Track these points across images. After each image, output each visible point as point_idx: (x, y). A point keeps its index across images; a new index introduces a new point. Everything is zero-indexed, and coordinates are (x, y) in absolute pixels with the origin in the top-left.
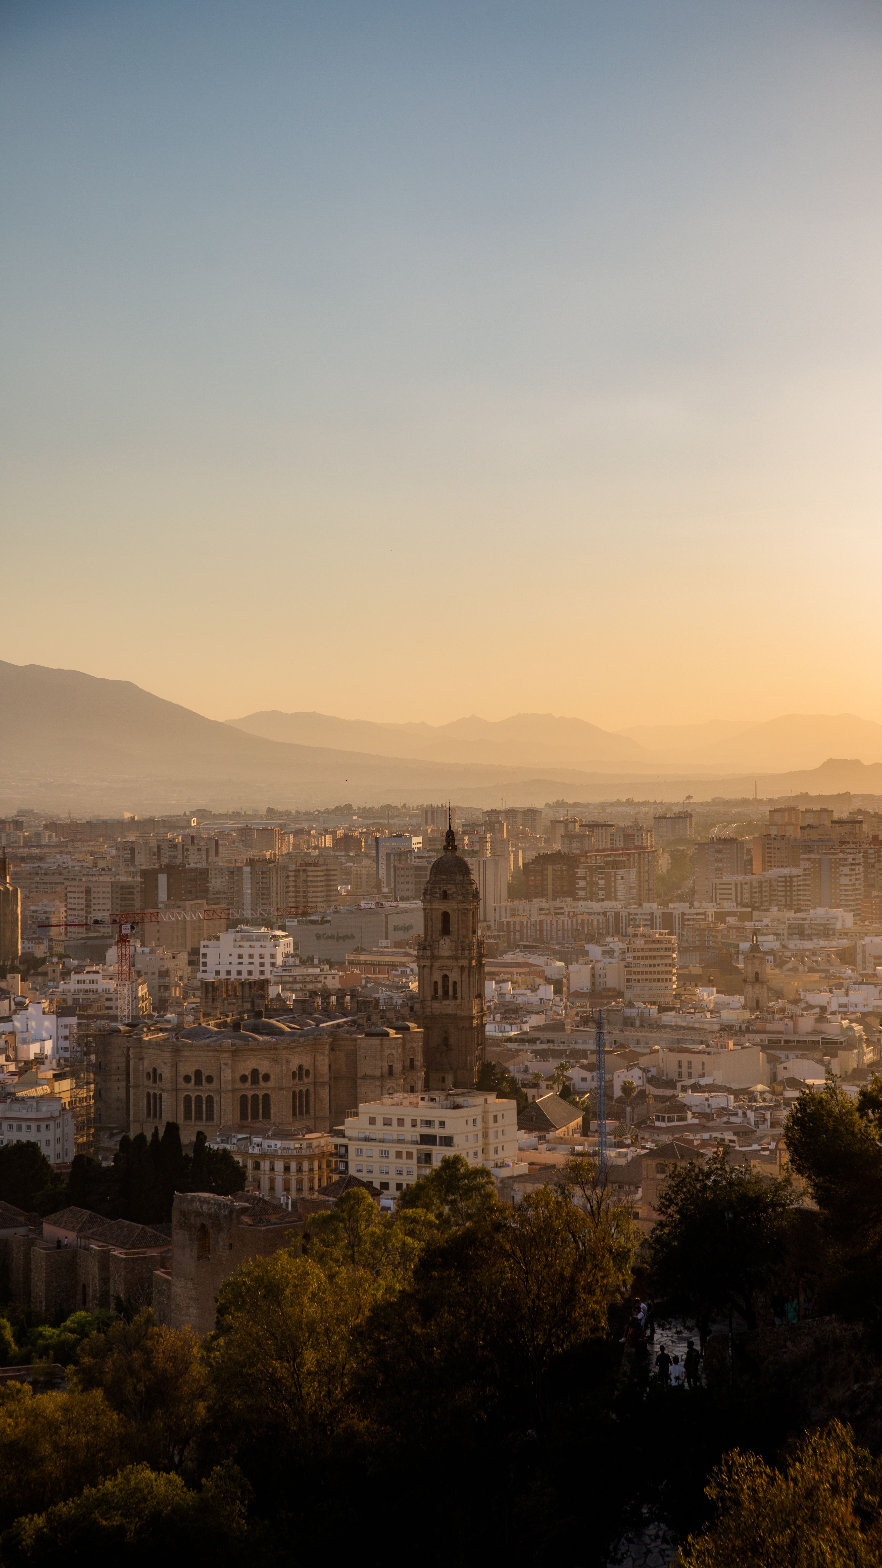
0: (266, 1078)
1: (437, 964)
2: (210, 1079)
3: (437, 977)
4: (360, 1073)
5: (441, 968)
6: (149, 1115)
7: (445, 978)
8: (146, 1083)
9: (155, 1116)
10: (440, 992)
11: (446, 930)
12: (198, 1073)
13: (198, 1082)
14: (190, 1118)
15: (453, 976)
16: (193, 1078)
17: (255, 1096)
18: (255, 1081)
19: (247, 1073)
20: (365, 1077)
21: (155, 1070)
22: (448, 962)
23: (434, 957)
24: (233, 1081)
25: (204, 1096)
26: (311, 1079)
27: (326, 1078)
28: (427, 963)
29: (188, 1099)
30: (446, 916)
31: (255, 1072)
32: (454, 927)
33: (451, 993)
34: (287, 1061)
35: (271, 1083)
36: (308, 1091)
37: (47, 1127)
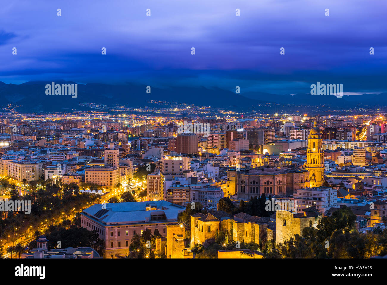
0: (271, 183)
2: (257, 183)
3: (312, 158)
4: (294, 182)
5: (313, 156)
6: (241, 191)
7: (314, 159)
8: (241, 183)
9: (243, 192)
10: (313, 162)
11: (314, 146)
12: (254, 181)
13: (254, 183)
14: (252, 192)
15: (316, 158)
16: (253, 182)
17: (268, 187)
18: (268, 184)
19: (266, 182)
21: (243, 180)
22: (315, 154)
23: (311, 153)
24: (263, 183)
25: (256, 187)
26: (282, 183)
27: (286, 183)
28: (310, 155)
29: (251, 188)
30: (314, 143)
31: (268, 181)
32: (316, 145)
33: (315, 162)
34: (276, 179)
35: (272, 184)
36: (281, 187)
37: (218, 194)
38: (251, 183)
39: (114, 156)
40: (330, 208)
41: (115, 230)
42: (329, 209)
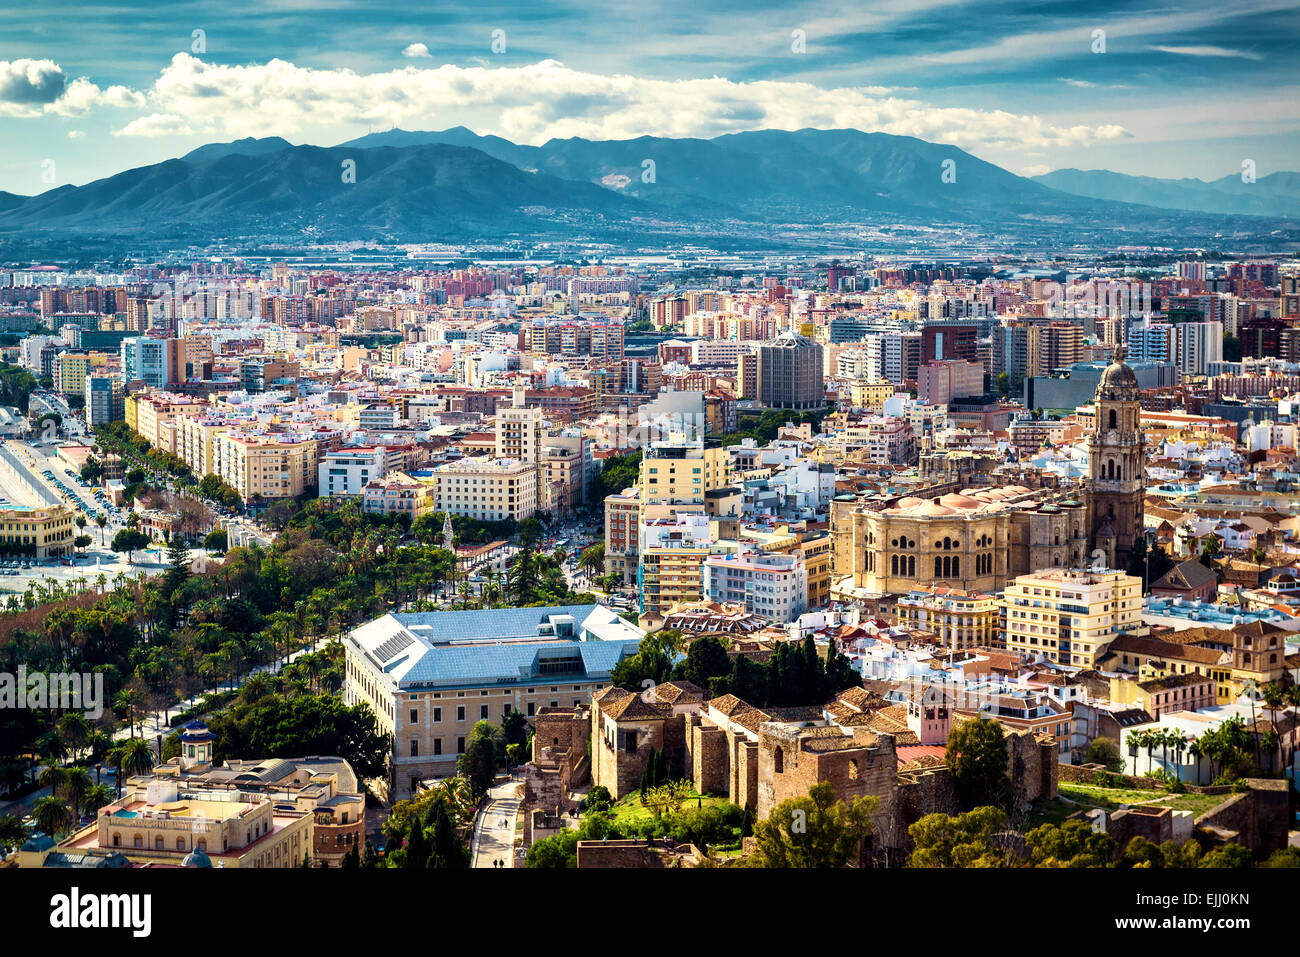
0: (956, 544)
1: (1106, 451)
2: (912, 544)
3: (1105, 461)
4: (1033, 542)
5: (1108, 455)
6: (866, 568)
7: (1111, 463)
8: (865, 543)
9: (871, 570)
10: (1107, 474)
11: (1113, 424)
12: (903, 539)
13: (903, 545)
14: (897, 573)
15: (1118, 461)
16: (899, 542)
17: (947, 559)
18: (947, 546)
19: (941, 540)
20: (1036, 545)
21: (870, 534)
22: (1114, 450)
23: (1103, 446)
24: (930, 546)
25: (908, 557)
26: (993, 546)
27: (1005, 545)
28: (1098, 450)
29: (895, 558)
30: (1113, 413)
31: (947, 540)
32: (1119, 422)
33: (1115, 475)
34: (973, 532)
35: (960, 549)
36: (990, 555)
37: (785, 577)
38: (895, 543)
39: (525, 426)
40: (1116, 635)
41: (424, 703)
42: (1110, 638)
